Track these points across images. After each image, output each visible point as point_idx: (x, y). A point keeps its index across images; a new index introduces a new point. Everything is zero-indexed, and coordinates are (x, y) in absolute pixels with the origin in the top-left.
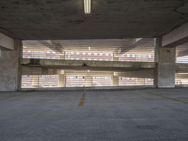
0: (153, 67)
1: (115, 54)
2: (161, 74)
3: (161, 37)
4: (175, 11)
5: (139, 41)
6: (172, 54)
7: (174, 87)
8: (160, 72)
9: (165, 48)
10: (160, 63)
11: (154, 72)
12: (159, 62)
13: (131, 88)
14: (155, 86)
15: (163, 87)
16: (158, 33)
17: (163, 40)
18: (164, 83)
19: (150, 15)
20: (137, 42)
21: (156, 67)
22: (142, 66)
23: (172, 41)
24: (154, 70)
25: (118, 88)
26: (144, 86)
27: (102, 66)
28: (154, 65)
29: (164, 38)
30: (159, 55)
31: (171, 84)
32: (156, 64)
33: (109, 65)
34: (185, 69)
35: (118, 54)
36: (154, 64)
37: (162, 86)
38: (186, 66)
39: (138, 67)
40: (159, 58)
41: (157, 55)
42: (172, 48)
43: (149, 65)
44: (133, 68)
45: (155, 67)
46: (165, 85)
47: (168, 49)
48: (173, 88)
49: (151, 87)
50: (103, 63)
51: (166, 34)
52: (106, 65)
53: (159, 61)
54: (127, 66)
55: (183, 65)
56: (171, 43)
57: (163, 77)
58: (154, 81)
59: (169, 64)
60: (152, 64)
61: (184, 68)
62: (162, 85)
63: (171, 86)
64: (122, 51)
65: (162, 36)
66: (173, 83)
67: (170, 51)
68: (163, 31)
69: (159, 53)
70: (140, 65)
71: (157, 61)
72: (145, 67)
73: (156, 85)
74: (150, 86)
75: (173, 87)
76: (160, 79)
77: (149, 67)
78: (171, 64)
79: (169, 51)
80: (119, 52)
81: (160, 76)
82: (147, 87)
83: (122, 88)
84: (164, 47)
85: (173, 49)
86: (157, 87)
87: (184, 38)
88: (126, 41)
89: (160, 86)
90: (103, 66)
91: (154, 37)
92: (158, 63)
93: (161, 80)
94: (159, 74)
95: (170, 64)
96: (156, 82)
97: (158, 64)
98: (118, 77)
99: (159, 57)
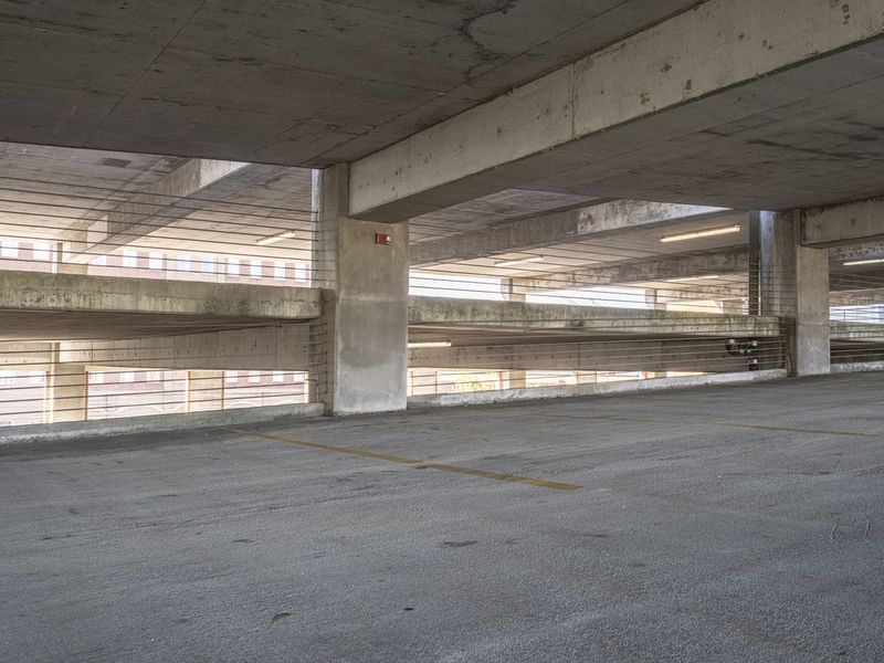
0: (306, 315)
1: (66, 247)
2: (347, 348)
3: (345, 166)
4: (461, 29)
5: (216, 183)
6: (394, 253)
7: (404, 406)
8: (342, 340)
9: (363, 222)
10: (342, 295)
11: (311, 336)
12: (339, 289)
13: (199, 424)
14: (320, 406)
15: (358, 408)
16: (339, 145)
17: (356, 180)
18: (360, 392)
19: (342, 30)
20: (209, 187)
21: (323, 313)
22: (256, 310)
23: (404, 190)
24: (311, 327)
25: (128, 429)
26: (268, 413)
27: (28, 304)
28: (312, 305)
29: (361, 171)
30: (338, 254)
31: (391, 395)
32: (325, 299)
33: (68, 301)
34: (441, 324)
35: (89, 245)
36: (313, 297)
37: (351, 405)
38: (447, 312)
39: (234, 311)
40: (338, 272)
41: (330, 256)
42: (393, 225)
43: (287, 304)
44: (208, 316)
45: (316, 313)
46: (367, 399)
47: (379, 227)
48: (400, 413)
49: (298, 414)
50: (30, 285)
51: (377, 151)
52: (52, 300)
53: (339, 284)
54: (179, 308)
55: (437, 306)
56: (400, 196)
57: (357, 361)
58: (314, 384)
59: (379, 299)
60: (305, 298)
61: (441, 318)
62: (352, 400)
63: (390, 402)
64: (112, 234)
65: (350, 162)
66: (399, 388)
67: (385, 236)
68: (366, 133)
69: (337, 245)
70: (243, 302)
71: (327, 285)
72: (270, 312)
73: (322, 401)
74: (296, 411)
75: (399, 408)
76: (342, 372)
77: (292, 311)
78: (391, 299)
79: (380, 239)
80: (92, 237)
81: (342, 358)
82: (280, 412)
83: (150, 427)
84: (360, 217)
85: (396, 227)
86: (329, 415)
87: (467, 177)
88: (141, 179)
89: (342, 408)
90: (35, 305)
91: (315, 166)
92: (332, 292)
93: (346, 375)
94: (340, 346)
95: (385, 299)
96: (322, 386)
97: (335, 299)
98: (88, 368)
99: (338, 265)
